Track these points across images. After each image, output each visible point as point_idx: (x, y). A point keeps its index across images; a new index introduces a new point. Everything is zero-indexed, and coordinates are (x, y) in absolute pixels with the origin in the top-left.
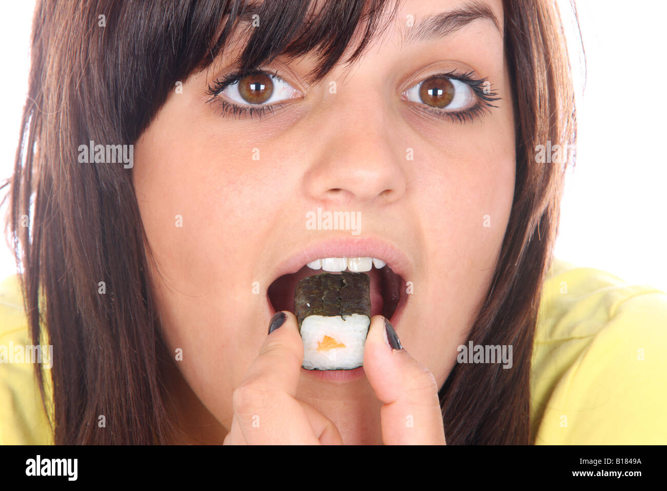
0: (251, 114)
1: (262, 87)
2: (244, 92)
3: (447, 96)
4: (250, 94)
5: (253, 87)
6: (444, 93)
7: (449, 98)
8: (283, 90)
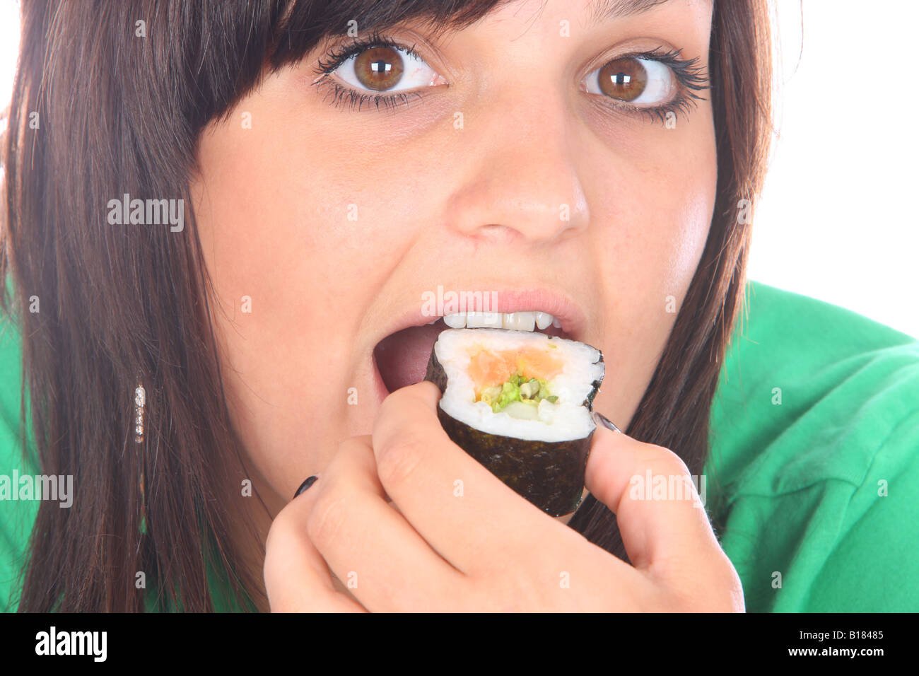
0: (377, 104)
1: (388, 67)
2: (363, 74)
3: (636, 84)
4: (371, 78)
5: (375, 67)
6: (632, 81)
7: (638, 88)
8: (417, 72)
